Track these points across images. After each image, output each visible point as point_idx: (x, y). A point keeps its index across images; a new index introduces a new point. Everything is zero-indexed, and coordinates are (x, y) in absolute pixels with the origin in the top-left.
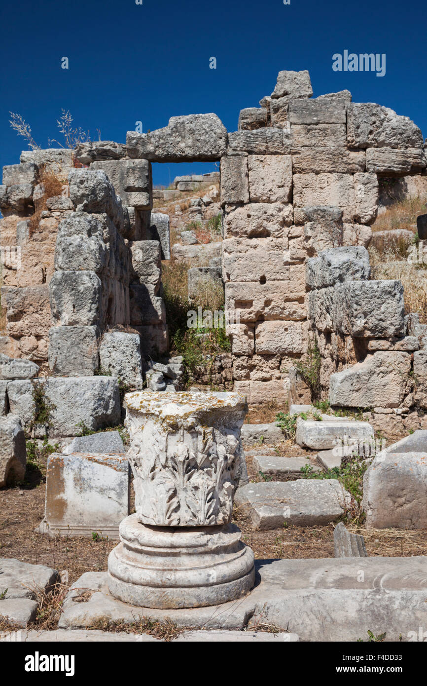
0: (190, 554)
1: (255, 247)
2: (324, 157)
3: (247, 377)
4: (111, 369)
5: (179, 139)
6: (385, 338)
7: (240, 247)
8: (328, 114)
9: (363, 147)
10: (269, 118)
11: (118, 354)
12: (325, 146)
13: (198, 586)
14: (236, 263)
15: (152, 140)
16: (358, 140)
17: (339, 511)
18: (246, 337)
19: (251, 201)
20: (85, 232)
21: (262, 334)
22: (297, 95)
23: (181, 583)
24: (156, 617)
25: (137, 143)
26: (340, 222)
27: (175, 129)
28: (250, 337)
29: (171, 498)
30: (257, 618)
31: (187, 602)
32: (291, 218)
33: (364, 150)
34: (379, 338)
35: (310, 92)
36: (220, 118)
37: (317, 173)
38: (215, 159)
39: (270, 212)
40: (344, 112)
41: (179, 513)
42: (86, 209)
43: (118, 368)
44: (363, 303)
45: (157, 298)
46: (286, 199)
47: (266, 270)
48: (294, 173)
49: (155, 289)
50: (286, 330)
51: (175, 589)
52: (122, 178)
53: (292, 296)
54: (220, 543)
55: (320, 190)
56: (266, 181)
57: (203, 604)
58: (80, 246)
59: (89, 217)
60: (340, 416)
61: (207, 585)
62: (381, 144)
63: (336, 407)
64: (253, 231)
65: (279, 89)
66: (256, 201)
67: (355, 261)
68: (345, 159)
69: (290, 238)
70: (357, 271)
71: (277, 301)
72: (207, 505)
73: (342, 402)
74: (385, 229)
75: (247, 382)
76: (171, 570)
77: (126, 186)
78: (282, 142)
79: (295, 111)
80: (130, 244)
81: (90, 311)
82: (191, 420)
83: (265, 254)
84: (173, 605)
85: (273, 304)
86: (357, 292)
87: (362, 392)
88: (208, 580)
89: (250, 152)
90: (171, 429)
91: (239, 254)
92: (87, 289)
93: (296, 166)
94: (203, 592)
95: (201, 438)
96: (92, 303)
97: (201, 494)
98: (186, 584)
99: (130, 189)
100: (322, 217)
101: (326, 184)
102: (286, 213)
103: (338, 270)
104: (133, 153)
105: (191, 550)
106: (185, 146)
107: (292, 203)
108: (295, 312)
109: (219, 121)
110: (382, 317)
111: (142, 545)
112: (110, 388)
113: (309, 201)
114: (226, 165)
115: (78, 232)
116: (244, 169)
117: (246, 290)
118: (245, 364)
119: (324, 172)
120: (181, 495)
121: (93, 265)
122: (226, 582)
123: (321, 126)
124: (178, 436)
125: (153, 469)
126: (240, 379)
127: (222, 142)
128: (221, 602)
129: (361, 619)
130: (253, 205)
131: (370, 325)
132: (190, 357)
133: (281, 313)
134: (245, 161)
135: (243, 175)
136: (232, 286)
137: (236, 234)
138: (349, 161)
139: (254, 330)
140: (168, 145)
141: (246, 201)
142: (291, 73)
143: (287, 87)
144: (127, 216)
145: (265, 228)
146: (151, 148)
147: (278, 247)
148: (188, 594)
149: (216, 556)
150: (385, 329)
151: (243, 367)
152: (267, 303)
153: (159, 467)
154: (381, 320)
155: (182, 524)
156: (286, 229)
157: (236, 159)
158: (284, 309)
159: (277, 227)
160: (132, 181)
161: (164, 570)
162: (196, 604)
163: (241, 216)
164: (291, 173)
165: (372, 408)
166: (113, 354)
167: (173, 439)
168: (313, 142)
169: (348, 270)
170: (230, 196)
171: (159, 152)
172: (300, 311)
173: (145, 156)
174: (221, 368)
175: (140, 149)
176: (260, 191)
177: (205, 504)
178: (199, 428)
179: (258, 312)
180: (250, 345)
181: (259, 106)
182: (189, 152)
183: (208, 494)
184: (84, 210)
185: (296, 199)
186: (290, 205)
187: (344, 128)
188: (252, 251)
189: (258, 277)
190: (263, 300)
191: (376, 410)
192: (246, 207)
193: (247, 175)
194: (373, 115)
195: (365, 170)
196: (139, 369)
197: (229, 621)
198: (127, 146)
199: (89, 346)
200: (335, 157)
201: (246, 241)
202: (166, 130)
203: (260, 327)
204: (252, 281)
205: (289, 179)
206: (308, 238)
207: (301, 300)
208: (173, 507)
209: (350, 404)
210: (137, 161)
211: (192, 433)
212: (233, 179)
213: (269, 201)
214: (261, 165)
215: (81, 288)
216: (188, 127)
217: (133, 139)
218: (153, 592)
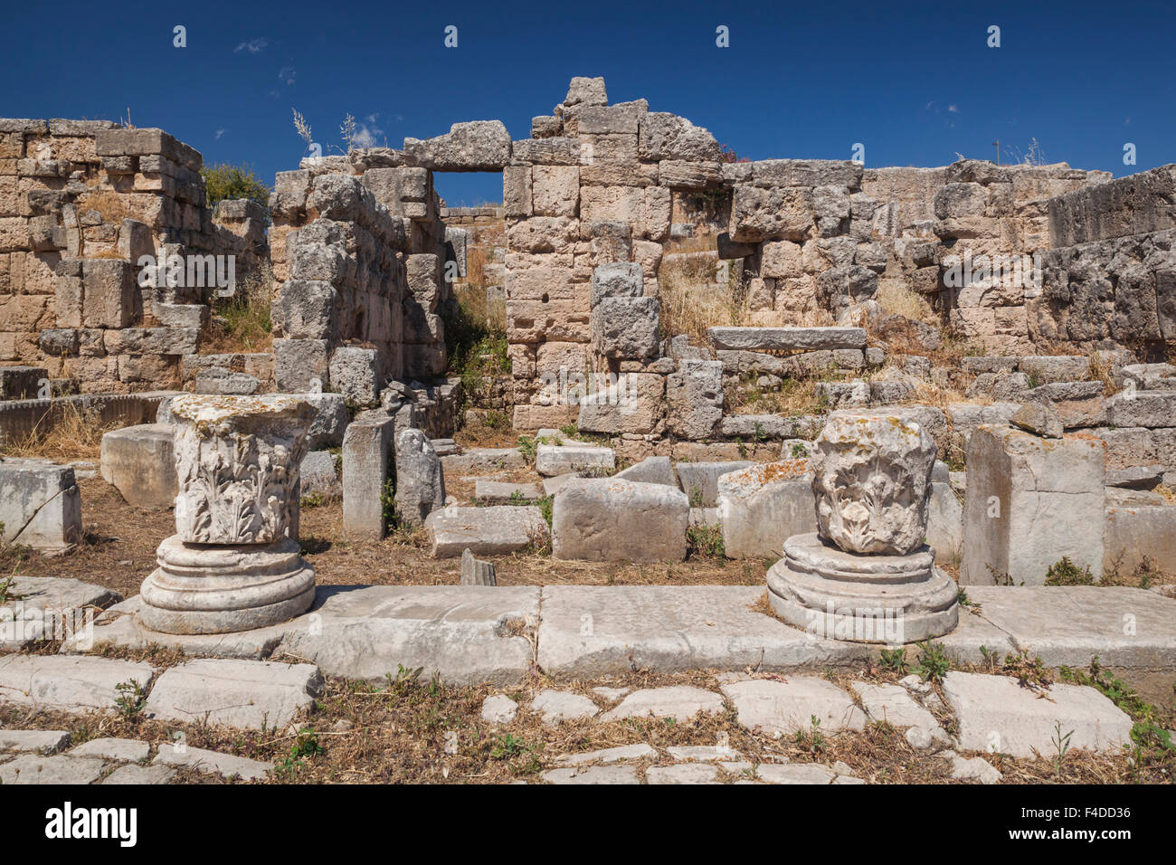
0: (217, 575)
1: (538, 263)
2: (614, 169)
3: (527, 401)
4: (341, 386)
5: (459, 147)
6: (637, 359)
7: (522, 263)
8: (619, 123)
9: (655, 160)
10: (562, 127)
11: (349, 370)
12: (615, 157)
13: (219, 610)
14: (517, 280)
15: (431, 147)
16: (650, 151)
17: (525, 539)
18: (526, 358)
19: (535, 214)
20: (323, 240)
21: (544, 356)
22: (590, 102)
23: (198, 606)
24: (165, 643)
25: (414, 151)
26: (627, 239)
27: (456, 137)
28: (530, 359)
29: (201, 511)
30: (283, 648)
31: (205, 627)
32: (577, 233)
33: (657, 162)
34: (631, 359)
35: (605, 100)
36: (505, 125)
37: (606, 186)
38: (498, 169)
39: (554, 227)
40: (636, 121)
41: (209, 529)
42: (330, 216)
43: (349, 385)
44: (614, 321)
45: (432, 315)
46: (572, 213)
47: (550, 286)
48: (581, 186)
49: (431, 306)
50: (569, 351)
51: (192, 613)
52: (398, 187)
53: (576, 315)
54: (257, 563)
55: (608, 204)
56: (551, 193)
57: (224, 629)
58: (315, 254)
59: (333, 224)
60: (585, 441)
61: (230, 609)
62: (674, 157)
63: (583, 432)
64: (536, 247)
65: (571, 97)
66: (541, 214)
67: (626, 278)
68: (636, 171)
69: (576, 255)
70: (627, 289)
71: (560, 320)
72: (241, 520)
73: (588, 426)
74: (703, 250)
75: (527, 406)
76: (191, 591)
77: (402, 195)
78: (568, 152)
79: (583, 119)
80: (405, 258)
81: (320, 324)
82: (224, 425)
83: (549, 271)
84: (190, 630)
85: (555, 323)
86: (608, 309)
87: (610, 416)
88: (230, 603)
89: (535, 163)
90: (202, 435)
91: (520, 270)
92: (318, 300)
93: (583, 177)
94: (225, 617)
95: (236, 446)
96: (322, 316)
97: (234, 509)
98: (205, 607)
99: (405, 199)
100: (609, 232)
101: (615, 198)
102: (572, 228)
103: (605, 287)
104: (411, 161)
105: (217, 570)
106: (466, 155)
107: (579, 217)
108: (578, 333)
109: (503, 129)
110: (634, 336)
111: (168, 563)
112: (333, 406)
113: (596, 215)
114: (509, 176)
115: (316, 240)
116: (528, 180)
117: (526, 309)
118: (524, 387)
119: (613, 185)
120: (213, 509)
121: (329, 274)
122: (256, 606)
123: (610, 136)
124: (211, 444)
125: (189, 478)
126: (519, 403)
127: (505, 151)
128: (248, 628)
129: (404, 651)
130: (537, 218)
131: (621, 345)
132: (468, 378)
133: (564, 334)
134: (529, 172)
135: (527, 186)
136: (513, 304)
137: (518, 249)
138: (640, 174)
139: (535, 350)
140: (447, 153)
141: (529, 214)
142: (584, 80)
143: (580, 94)
144: (401, 227)
145: (549, 243)
146: (429, 156)
147: (562, 263)
148: (206, 618)
149: (250, 578)
150: (637, 349)
151: (522, 391)
152: (550, 323)
153: (194, 477)
154: (632, 339)
155: (211, 541)
156: (572, 245)
157: (520, 169)
158: (567, 329)
159: (561, 242)
160: (408, 191)
161: (185, 591)
162: (215, 631)
163: (524, 230)
164: (578, 185)
165: (620, 434)
166: (344, 370)
167: (206, 447)
168: (603, 152)
169: (616, 287)
170: (512, 209)
171: (438, 160)
172: (584, 332)
173: (423, 164)
174: (502, 392)
175: (418, 156)
176: (545, 204)
177: (238, 520)
178: (235, 435)
179: (540, 332)
180: (530, 367)
181: (552, 114)
182: (470, 161)
183: (243, 509)
184: (327, 217)
185: (583, 213)
186: (577, 220)
187: (635, 138)
188: (534, 267)
189: (540, 295)
190: (545, 320)
191: (625, 435)
192: (529, 221)
193: (531, 187)
194: (667, 125)
195: (658, 184)
196: (372, 387)
197: (245, 649)
198: (404, 153)
199: (318, 361)
200: (625, 169)
201: (528, 257)
202: (447, 137)
203: (542, 349)
204: (534, 299)
205: (576, 191)
206: (593, 255)
207: (585, 320)
208: (202, 522)
209: (597, 429)
210: (414, 169)
211: (226, 440)
212: (516, 191)
213: (554, 215)
214: (547, 176)
215: (311, 299)
216: (469, 134)
217: (411, 145)
218: (169, 616)
